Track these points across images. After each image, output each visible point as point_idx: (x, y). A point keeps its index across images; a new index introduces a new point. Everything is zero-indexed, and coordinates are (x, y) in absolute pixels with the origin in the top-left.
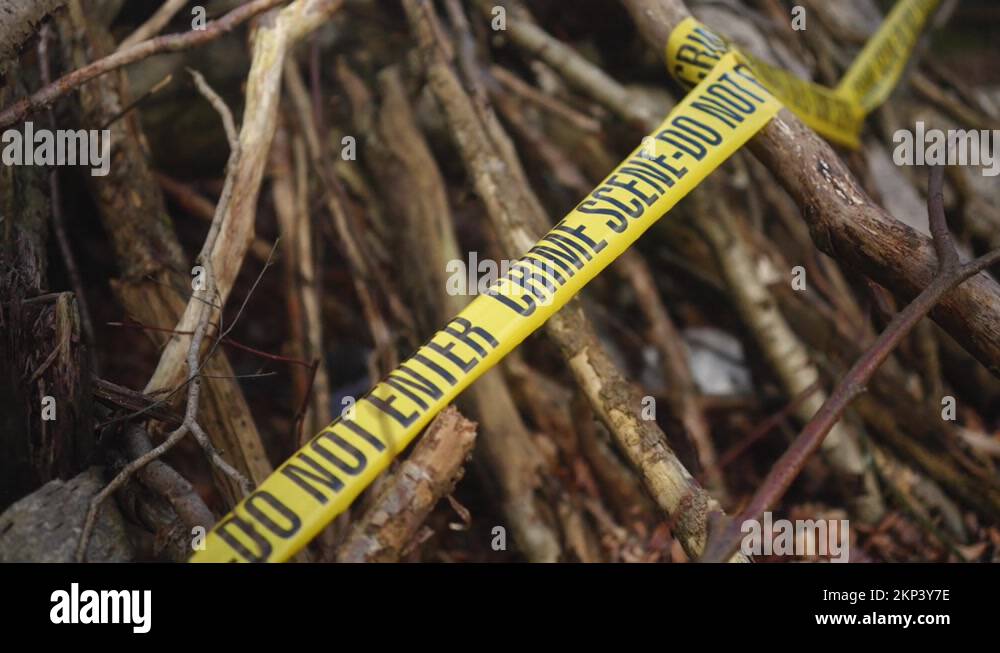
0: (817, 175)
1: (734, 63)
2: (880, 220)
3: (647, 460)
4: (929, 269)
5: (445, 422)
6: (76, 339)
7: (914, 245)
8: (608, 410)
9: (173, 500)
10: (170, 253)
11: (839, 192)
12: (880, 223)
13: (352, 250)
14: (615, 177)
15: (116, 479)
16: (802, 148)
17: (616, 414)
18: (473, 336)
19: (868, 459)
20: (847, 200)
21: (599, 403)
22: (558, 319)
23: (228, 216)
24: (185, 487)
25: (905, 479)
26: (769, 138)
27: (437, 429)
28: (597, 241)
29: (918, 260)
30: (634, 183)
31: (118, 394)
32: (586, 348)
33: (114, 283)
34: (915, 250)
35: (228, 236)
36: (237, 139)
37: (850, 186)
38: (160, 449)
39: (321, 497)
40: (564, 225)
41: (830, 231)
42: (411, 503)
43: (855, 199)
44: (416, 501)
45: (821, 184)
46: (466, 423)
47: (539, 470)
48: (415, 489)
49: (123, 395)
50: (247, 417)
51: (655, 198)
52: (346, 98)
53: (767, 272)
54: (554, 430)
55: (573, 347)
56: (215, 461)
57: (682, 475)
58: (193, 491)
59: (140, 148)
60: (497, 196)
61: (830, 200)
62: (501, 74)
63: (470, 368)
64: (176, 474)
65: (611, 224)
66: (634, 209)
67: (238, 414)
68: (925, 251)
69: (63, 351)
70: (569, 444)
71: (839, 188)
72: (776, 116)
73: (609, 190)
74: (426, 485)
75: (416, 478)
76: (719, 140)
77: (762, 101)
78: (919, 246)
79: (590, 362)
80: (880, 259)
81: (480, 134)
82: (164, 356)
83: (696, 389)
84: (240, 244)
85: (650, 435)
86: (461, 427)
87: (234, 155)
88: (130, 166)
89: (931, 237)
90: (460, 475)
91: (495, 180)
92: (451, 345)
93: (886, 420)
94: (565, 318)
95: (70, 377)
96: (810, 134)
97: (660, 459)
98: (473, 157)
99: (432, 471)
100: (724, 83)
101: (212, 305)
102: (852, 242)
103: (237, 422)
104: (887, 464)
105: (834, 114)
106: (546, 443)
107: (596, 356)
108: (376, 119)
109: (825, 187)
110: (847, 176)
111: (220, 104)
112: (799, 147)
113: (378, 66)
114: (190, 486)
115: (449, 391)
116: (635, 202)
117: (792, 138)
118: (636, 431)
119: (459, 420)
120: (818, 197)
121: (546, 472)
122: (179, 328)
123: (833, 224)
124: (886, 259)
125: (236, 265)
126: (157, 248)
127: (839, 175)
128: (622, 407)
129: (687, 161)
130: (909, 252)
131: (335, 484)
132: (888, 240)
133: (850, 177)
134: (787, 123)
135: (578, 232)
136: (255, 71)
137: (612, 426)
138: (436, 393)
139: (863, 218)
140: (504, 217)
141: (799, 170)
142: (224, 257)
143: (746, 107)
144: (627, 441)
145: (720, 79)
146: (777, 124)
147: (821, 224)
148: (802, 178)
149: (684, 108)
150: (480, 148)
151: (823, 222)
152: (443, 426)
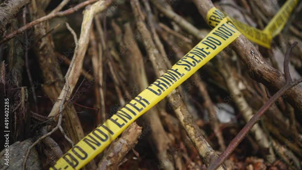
0: (250, 54)
1: (227, 21)
2: (268, 68)
3: (197, 140)
4: (283, 83)
5: (132, 127)
6: (26, 100)
7: (279, 76)
8: (186, 125)
9: (52, 148)
10: (59, 77)
11: (257, 60)
12: (268, 69)
13: (115, 77)
14: (188, 55)
15: (36, 142)
16: (246, 47)
17: (188, 127)
18: (142, 101)
19: (270, 143)
20: (259, 62)
21: (183, 123)
22: (172, 98)
23: (74, 65)
24: (55, 144)
25: (282, 150)
26: (236, 43)
27: (130, 128)
28: (181, 74)
29: (280, 81)
30: (193, 56)
31: (39, 117)
32: (180, 107)
33: (42, 85)
34: (279, 77)
35: (74, 71)
36: (78, 43)
37: (260, 58)
38: (50, 133)
39: (94, 148)
40: (172, 69)
41: (254, 72)
42: (121, 150)
43: (261, 62)
44: (122, 150)
45: (251, 57)
46: (139, 127)
47: (168, 144)
48: (122, 146)
49: (40, 117)
50: (80, 126)
51: (200, 61)
52: (114, 32)
53: (241, 86)
54: (174, 133)
55: (176, 106)
56: (65, 137)
57: (207, 145)
58: (57, 146)
59: (52, 46)
60: (156, 60)
61: (254, 62)
62: (162, 25)
63: (141, 111)
64: (53, 141)
65: (186, 69)
66: (193, 64)
67: (77, 124)
68: (282, 78)
69: (22, 104)
70: (178, 137)
71: (256, 59)
72: (238, 37)
73: (186, 58)
74: (126, 145)
75: (123, 143)
76: (220, 44)
77: (234, 32)
78: (280, 76)
79: (181, 111)
80: (268, 80)
81: (152, 42)
82: (54, 107)
83: (218, 121)
84: (78, 74)
85: (198, 133)
86: (137, 128)
87: (76, 47)
88: (48, 51)
89: (284, 74)
90: (136, 143)
91: (155, 56)
92: (135, 104)
93: (276, 132)
94: (174, 97)
95: (24, 112)
96: (249, 42)
97: (200, 140)
98: (149, 49)
99: (128, 141)
100: (223, 27)
101: (68, 91)
102: (260, 75)
103: (77, 127)
104: (277, 145)
105: (262, 38)
106: (171, 136)
107: (183, 109)
108: (123, 38)
109: (252, 58)
110: (259, 55)
111: (73, 32)
112: (245, 46)
113: (124, 22)
114: (57, 144)
115: (134, 118)
116: (193, 62)
117: (243, 43)
118: (194, 132)
119: (137, 126)
120: (250, 61)
121: (171, 145)
122: (59, 98)
123: (254, 70)
124: (270, 80)
125: (76, 80)
126: (55, 75)
127: (257, 55)
128: (190, 124)
129: (210, 50)
130: (277, 78)
131: (99, 144)
132: (271, 75)
133: (260, 55)
134: (242, 39)
135: (176, 71)
136: (84, 23)
137: (186, 130)
138: (130, 118)
139: (263, 67)
140: (158, 67)
141: (245, 53)
142: (73, 78)
143: (230, 34)
144: (191, 135)
145: (222, 26)
146: (239, 39)
147: (251, 70)
148: (245, 55)
149: (211, 34)
150: (151, 47)
151: (251, 69)
152: (132, 128)
